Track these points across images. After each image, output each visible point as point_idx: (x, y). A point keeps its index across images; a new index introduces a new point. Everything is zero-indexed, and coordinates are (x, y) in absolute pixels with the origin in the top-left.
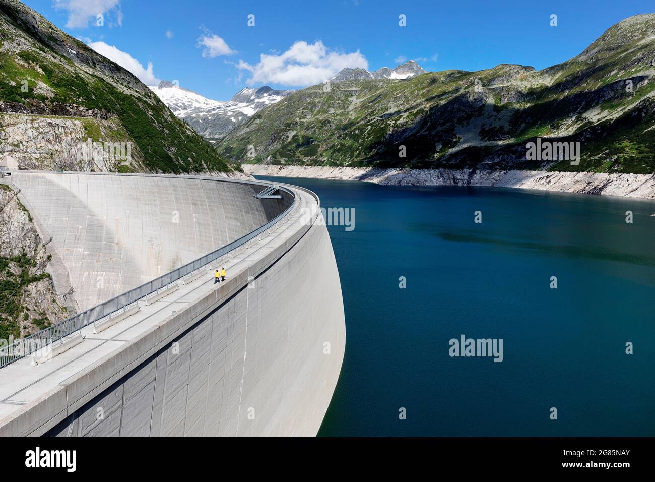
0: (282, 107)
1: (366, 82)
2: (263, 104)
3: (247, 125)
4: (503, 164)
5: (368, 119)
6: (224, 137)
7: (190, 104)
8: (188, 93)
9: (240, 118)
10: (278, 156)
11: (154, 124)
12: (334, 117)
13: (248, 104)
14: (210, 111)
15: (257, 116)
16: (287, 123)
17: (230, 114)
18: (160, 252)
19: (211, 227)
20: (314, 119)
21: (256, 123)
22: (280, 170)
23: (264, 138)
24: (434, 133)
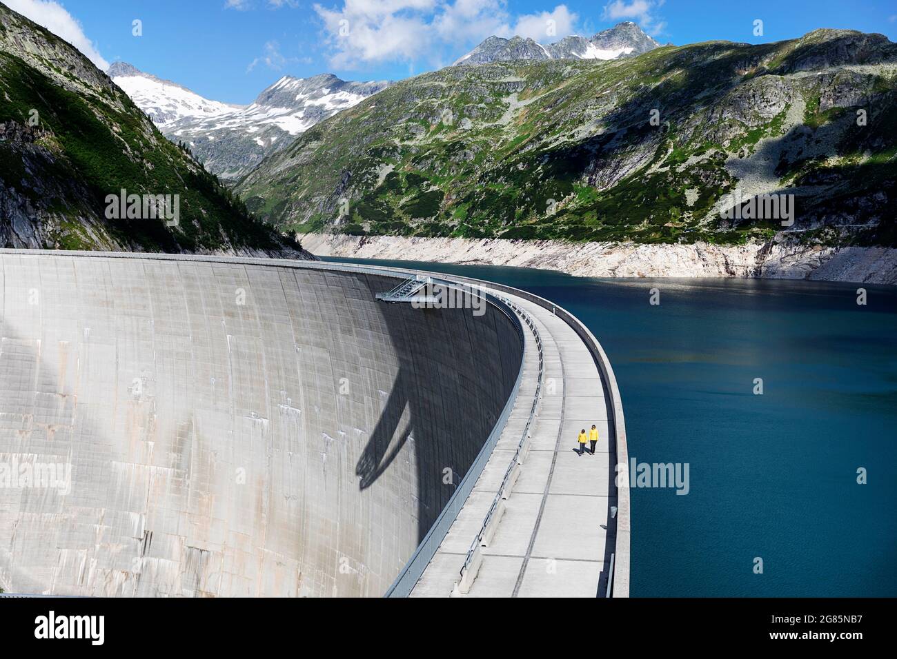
0: (364, 115)
1: (538, 66)
2: (320, 110)
3: (292, 153)
4: (827, 234)
5: (544, 141)
6: (244, 178)
7: (171, 109)
8: (167, 87)
9: (274, 139)
10: (358, 218)
11: (124, 152)
12: (472, 136)
13: (289, 110)
14: (211, 125)
15: (313, 135)
16: (376, 150)
17: (253, 130)
18: (154, 413)
19: (264, 362)
20: (430, 141)
21: (309, 149)
22: (361, 245)
23: (327, 179)
24: (681, 169)
